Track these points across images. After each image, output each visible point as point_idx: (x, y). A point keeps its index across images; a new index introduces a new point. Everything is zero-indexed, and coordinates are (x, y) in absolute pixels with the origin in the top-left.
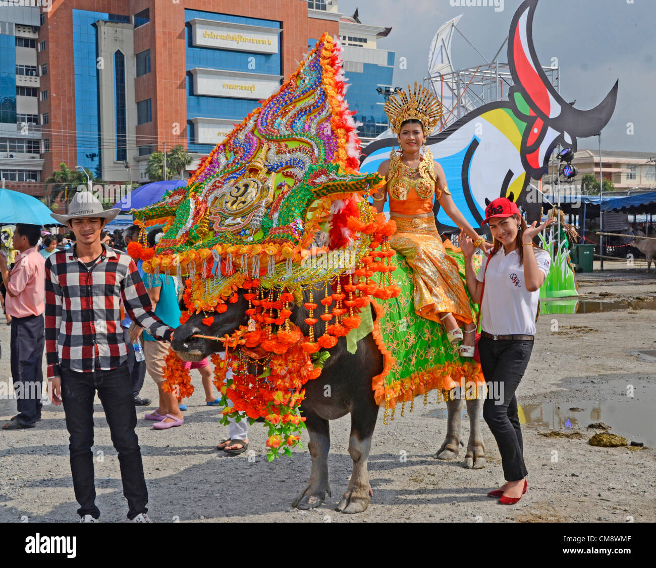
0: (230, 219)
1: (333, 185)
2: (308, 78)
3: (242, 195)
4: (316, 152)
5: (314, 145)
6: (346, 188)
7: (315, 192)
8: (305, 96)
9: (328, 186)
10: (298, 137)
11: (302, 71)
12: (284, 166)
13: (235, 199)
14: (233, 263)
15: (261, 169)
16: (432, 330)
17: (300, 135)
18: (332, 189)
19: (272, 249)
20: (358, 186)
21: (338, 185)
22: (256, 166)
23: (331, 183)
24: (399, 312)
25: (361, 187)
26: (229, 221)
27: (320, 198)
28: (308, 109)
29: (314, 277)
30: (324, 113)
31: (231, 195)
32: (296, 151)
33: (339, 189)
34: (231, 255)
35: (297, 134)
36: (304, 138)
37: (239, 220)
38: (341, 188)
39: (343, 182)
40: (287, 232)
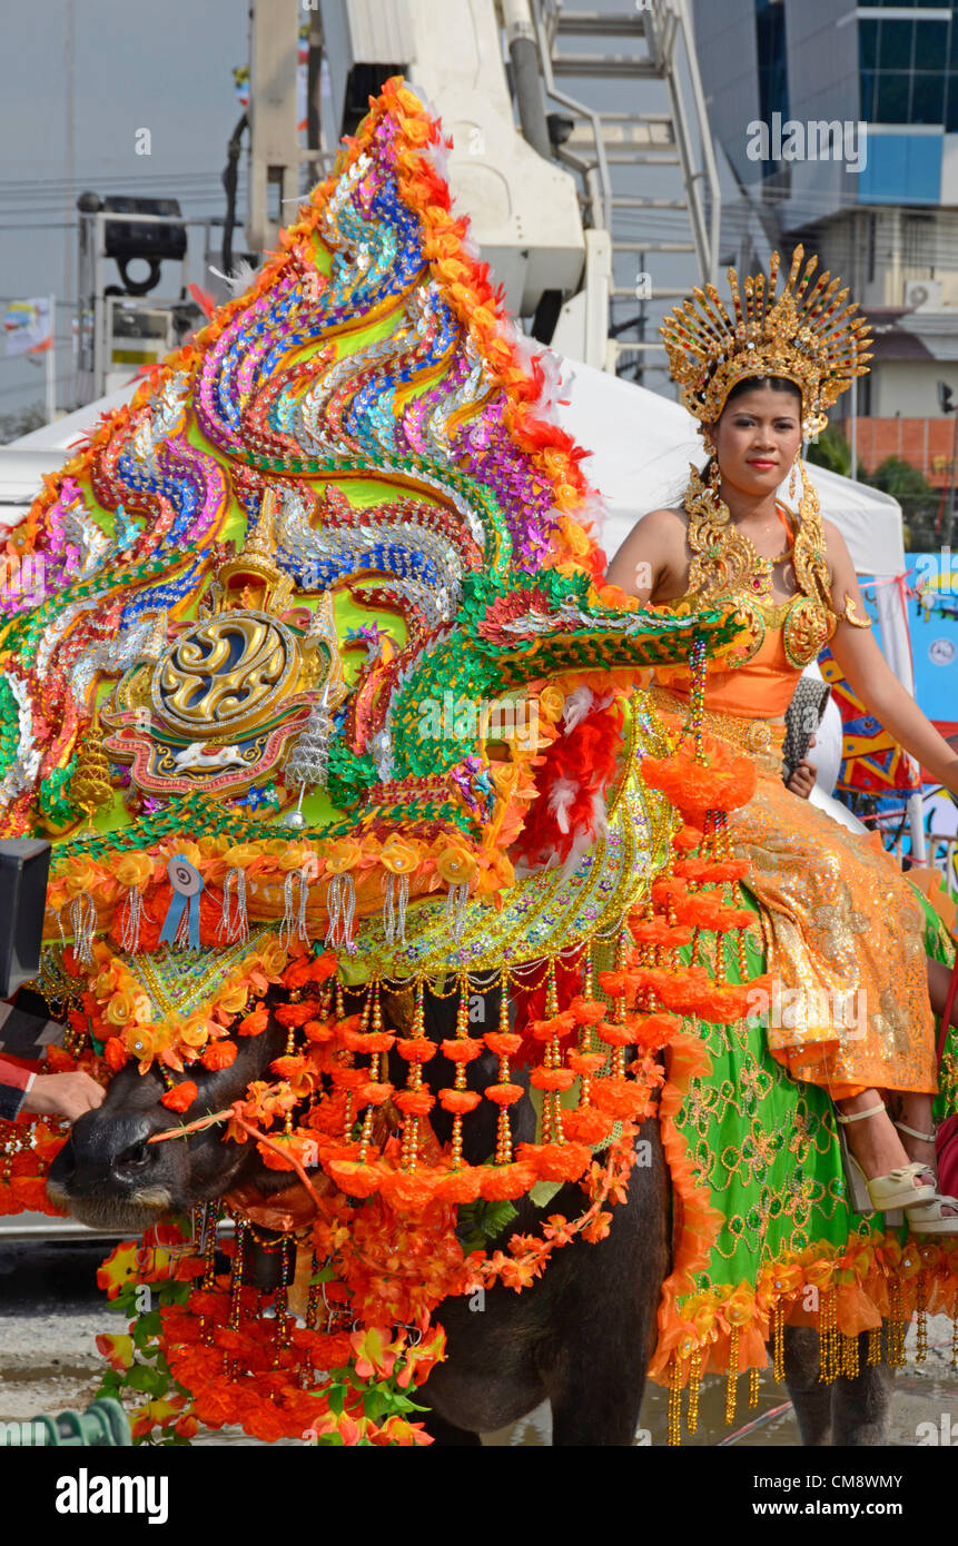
0: (195, 748)
1: (575, 645)
2: (363, 247)
3: (228, 666)
4: (475, 525)
5: (457, 498)
6: (619, 655)
7: (510, 664)
8: (369, 316)
9: (555, 647)
10: (387, 469)
11: (330, 218)
12: (355, 569)
13: (199, 680)
14: (251, 900)
15: (275, 579)
16: (815, 1119)
17: (394, 462)
18: (566, 657)
19: (401, 856)
20: (664, 650)
21: (592, 643)
22: (252, 567)
23: (565, 638)
24: (731, 1053)
25: (672, 654)
26: (191, 756)
27: (523, 683)
28: (396, 365)
29: (514, 945)
30: (469, 387)
31: (179, 668)
32: (391, 520)
33: (592, 656)
34: (242, 873)
35: (380, 461)
36: (412, 474)
37: (232, 754)
38: (598, 655)
39: (610, 635)
40: (443, 796)
